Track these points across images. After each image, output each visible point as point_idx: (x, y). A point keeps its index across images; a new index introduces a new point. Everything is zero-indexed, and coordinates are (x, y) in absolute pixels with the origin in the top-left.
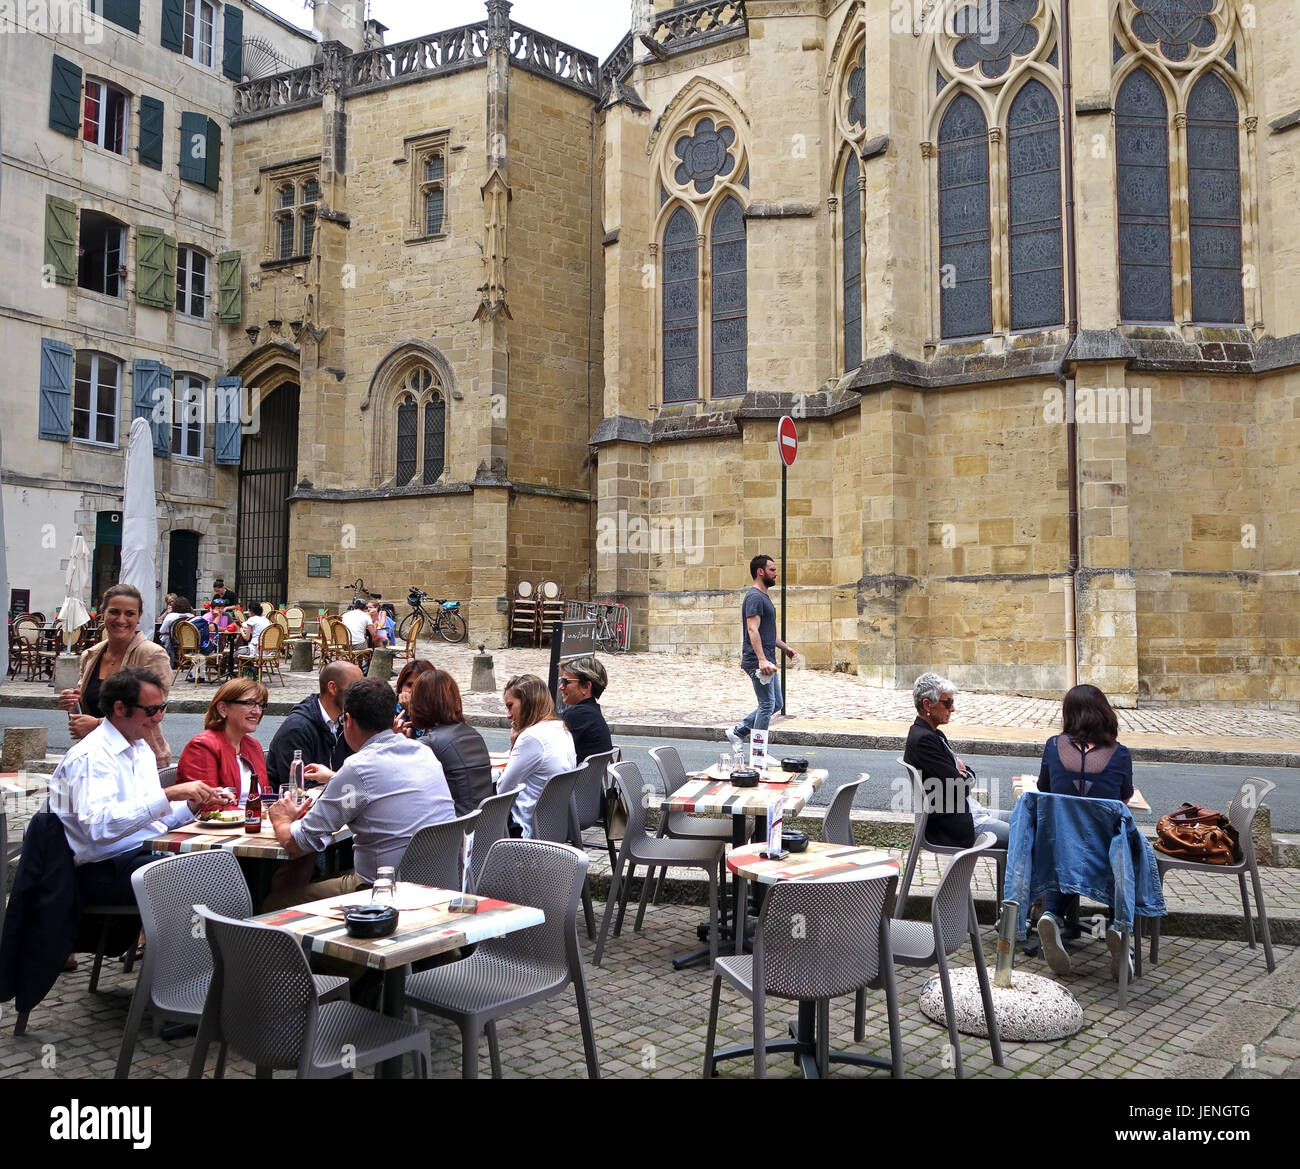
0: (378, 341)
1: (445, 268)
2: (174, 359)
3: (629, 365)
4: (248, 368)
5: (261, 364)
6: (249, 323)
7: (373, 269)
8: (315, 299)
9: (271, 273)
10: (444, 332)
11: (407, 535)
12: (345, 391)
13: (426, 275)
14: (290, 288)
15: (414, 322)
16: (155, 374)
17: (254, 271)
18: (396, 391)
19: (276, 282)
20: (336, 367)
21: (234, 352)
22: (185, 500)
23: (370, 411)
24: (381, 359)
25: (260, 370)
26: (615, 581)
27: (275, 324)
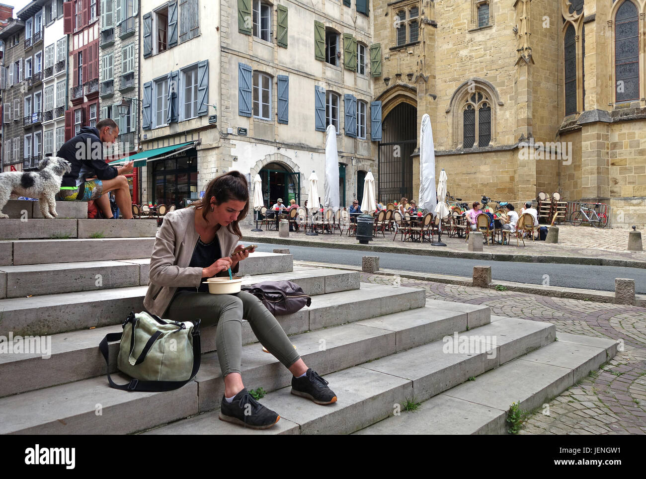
0: (454, 80)
1: (492, 42)
2: (357, 94)
3: (600, 83)
4: (385, 97)
5: (391, 94)
6: (385, 76)
7: (450, 46)
8: (423, 62)
9: (395, 52)
10: (491, 74)
11: (473, 170)
12: (437, 104)
13: (481, 47)
14: (406, 59)
15: (475, 70)
16: (352, 100)
17: (386, 52)
18: (463, 103)
19: (397, 56)
20: (433, 94)
21: (377, 90)
22: (362, 157)
23: (451, 113)
24: (456, 88)
25: (390, 98)
26: (596, 192)
27: (398, 76)
